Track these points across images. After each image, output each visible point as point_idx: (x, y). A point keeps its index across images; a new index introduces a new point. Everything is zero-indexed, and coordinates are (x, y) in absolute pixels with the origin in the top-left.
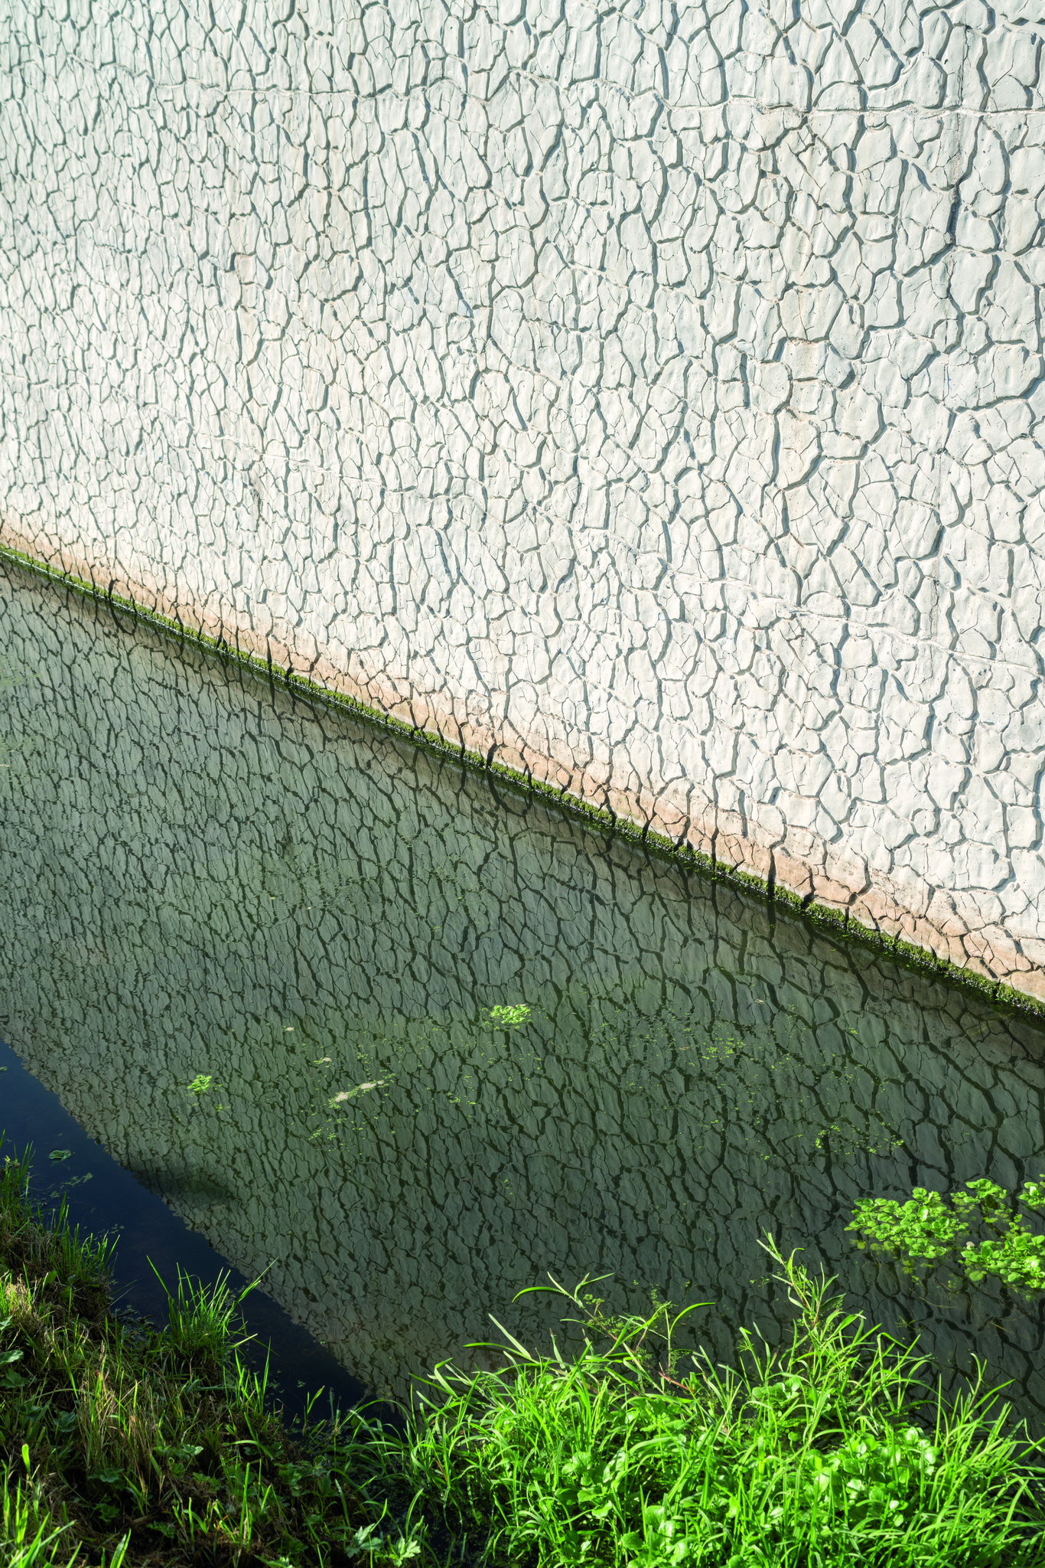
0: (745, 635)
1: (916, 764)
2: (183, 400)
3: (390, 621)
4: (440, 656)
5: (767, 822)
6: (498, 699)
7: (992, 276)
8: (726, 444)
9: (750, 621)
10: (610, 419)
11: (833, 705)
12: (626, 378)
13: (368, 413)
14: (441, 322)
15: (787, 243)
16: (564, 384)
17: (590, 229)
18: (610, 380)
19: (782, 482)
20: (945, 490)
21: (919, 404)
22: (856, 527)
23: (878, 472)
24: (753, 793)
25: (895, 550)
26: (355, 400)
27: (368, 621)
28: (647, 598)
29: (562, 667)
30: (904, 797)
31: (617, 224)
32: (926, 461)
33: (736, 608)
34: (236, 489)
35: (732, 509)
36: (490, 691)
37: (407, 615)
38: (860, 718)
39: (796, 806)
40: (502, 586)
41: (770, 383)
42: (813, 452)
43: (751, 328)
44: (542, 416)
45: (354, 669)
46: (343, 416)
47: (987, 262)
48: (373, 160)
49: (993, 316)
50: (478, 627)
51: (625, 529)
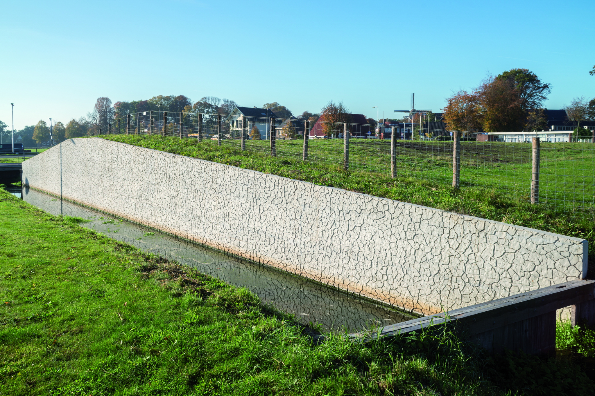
0: (344, 252)
1: (370, 270)
2: (247, 220)
3: (283, 254)
4: (292, 259)
5: (347, 282)
6: (302, 266)
7: (378, 203)
8: (341, 225)
9: (345, 250)
10: (323, 222)
11: (357, 262)
12: (326, 216)
13: (282, 221)
14: (296, 208)
15: (350, 198)
16: (316, 217)
17: (321, 196)
18: (323, 216)
19: (349, 230)
20: (373, 230)
21: (369, 219)
22: (360, 236)
23: (363, 228)
24: (345, 277)
25: (366, 239)
26: (280, 219)
27: (279, 254)
28: (328, 248)
29: (314, 259)
30: (368, 274)
31: (325, 195)
32: (370, 227)
33: (342, 248)
34: (256, 233)
35: (342, 234)
36: (301, 264)
37: (287, 253)
38: (361, 264)
39: (351, 278)
40: (304, 247)
41: (348, 217)
42: (354, 226)
43: (345, 209)
44: (312, 222)
45: (276, 262)
46: (277, 222)
47: (377, 201)
48: (286, 186)
49: (378, 208)
50: (299, 254)
51: (325, 238)
